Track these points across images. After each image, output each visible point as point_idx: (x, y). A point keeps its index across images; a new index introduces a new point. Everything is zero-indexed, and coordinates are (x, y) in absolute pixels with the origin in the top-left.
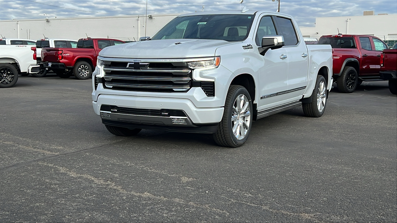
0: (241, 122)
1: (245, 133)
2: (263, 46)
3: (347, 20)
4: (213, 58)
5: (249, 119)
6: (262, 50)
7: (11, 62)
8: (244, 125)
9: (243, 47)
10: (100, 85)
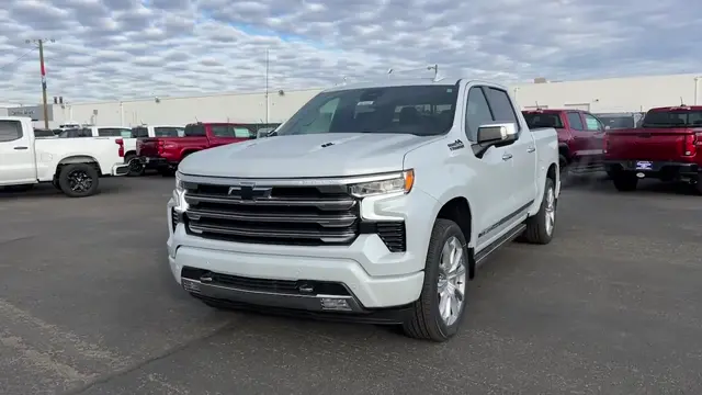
0: (451, 288)
1: (459, 307)
2: (480, 142)
4: (399, 175)
5: (462, 279)
6: (479, 149)
7: (88, 161)
8: (457, 293)
9: (449, 145)
10: (181, 227)
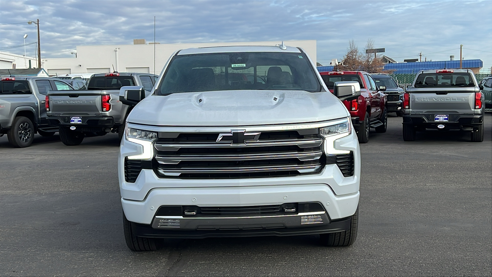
3: (116, 50)
